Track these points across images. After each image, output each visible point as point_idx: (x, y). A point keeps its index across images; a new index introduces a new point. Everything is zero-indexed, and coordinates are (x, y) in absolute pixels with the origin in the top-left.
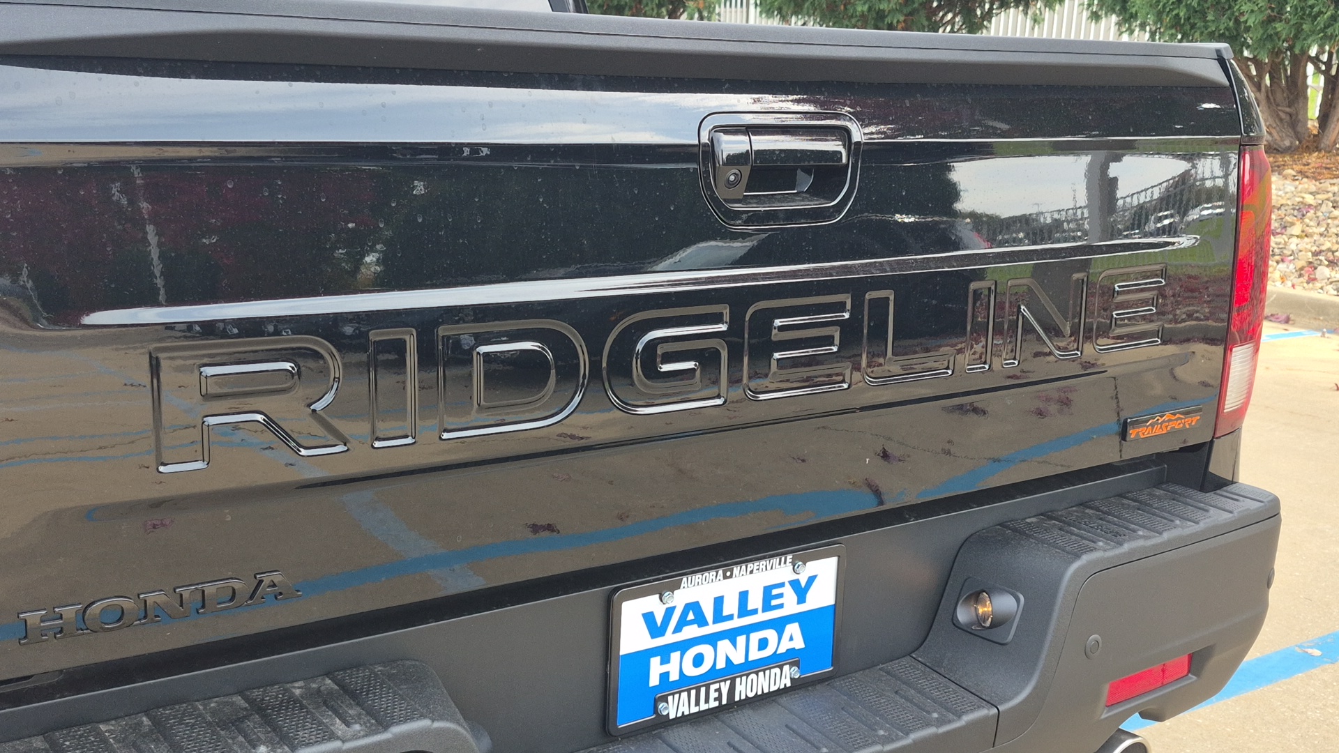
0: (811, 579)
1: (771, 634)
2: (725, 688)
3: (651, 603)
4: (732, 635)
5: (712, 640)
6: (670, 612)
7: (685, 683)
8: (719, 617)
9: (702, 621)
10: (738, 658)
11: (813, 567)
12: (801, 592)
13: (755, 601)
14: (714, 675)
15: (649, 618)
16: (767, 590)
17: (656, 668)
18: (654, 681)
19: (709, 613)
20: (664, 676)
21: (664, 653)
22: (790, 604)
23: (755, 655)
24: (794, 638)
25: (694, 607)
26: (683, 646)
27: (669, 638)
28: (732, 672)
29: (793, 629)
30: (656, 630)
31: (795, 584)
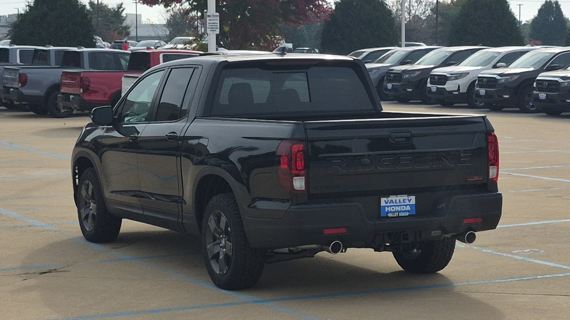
0: (411, 200)
1: (405, 207)
2: (397, 213)
3: (385, 199)
4: (398, 206)
5: (395, 206)
6: (388, 201)
7: (391, 212)
8: (396, 203)
9: (393, 203)
10: (399, 210)
11: (411, 197)
12: (409, 201)
13: (402, 201)
14: (395, 212)
15: (385, 201)
16: (404, 200)
17: (386, 209)
18: (386, 211)
19: (394, 202)
20: (388, 210)
21: (388, 206)
22: (407, 203)
23: (402, 210)
24: (408, 208)
25: (392, 200)
26: (391, 206)
27: (388, 205)
28: (399, 212)
29: (408, 206)
30: (386, 203)
31: (408, 200)
